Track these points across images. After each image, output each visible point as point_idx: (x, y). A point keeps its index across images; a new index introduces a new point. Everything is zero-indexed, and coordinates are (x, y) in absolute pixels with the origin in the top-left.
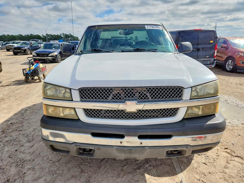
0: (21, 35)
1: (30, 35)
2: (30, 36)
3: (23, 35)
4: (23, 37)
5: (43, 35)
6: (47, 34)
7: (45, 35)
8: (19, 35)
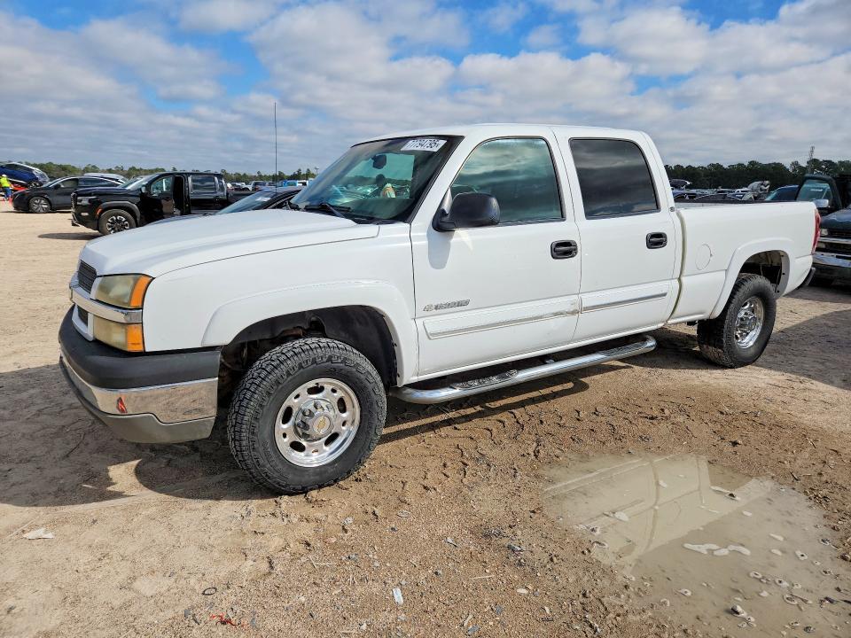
0: (718, 166)
1: (746, 164)
2: (747, 168)
3: (726, 166)
4: (721, 173)
5: (795, 164)
6: (815, 161)
7: (804, 164)
8: (713, 165)
